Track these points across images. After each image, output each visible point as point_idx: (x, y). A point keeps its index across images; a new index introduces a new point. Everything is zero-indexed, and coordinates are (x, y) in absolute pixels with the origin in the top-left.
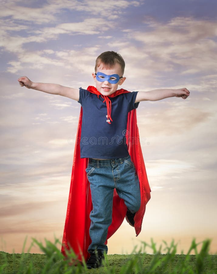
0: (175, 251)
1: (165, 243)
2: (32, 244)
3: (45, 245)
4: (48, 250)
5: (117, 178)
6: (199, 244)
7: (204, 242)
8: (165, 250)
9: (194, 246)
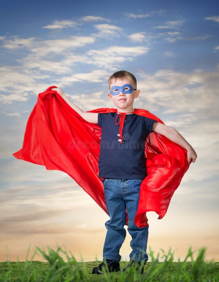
0: (172, 259)
1: (163, 251)
2: (36, 252)
3: (47, 253)
4: (51, 257)
5: (124, 191)
6: (195, 252)
7: (199, 250)
8: (162, 257)
9: (190, 254)
